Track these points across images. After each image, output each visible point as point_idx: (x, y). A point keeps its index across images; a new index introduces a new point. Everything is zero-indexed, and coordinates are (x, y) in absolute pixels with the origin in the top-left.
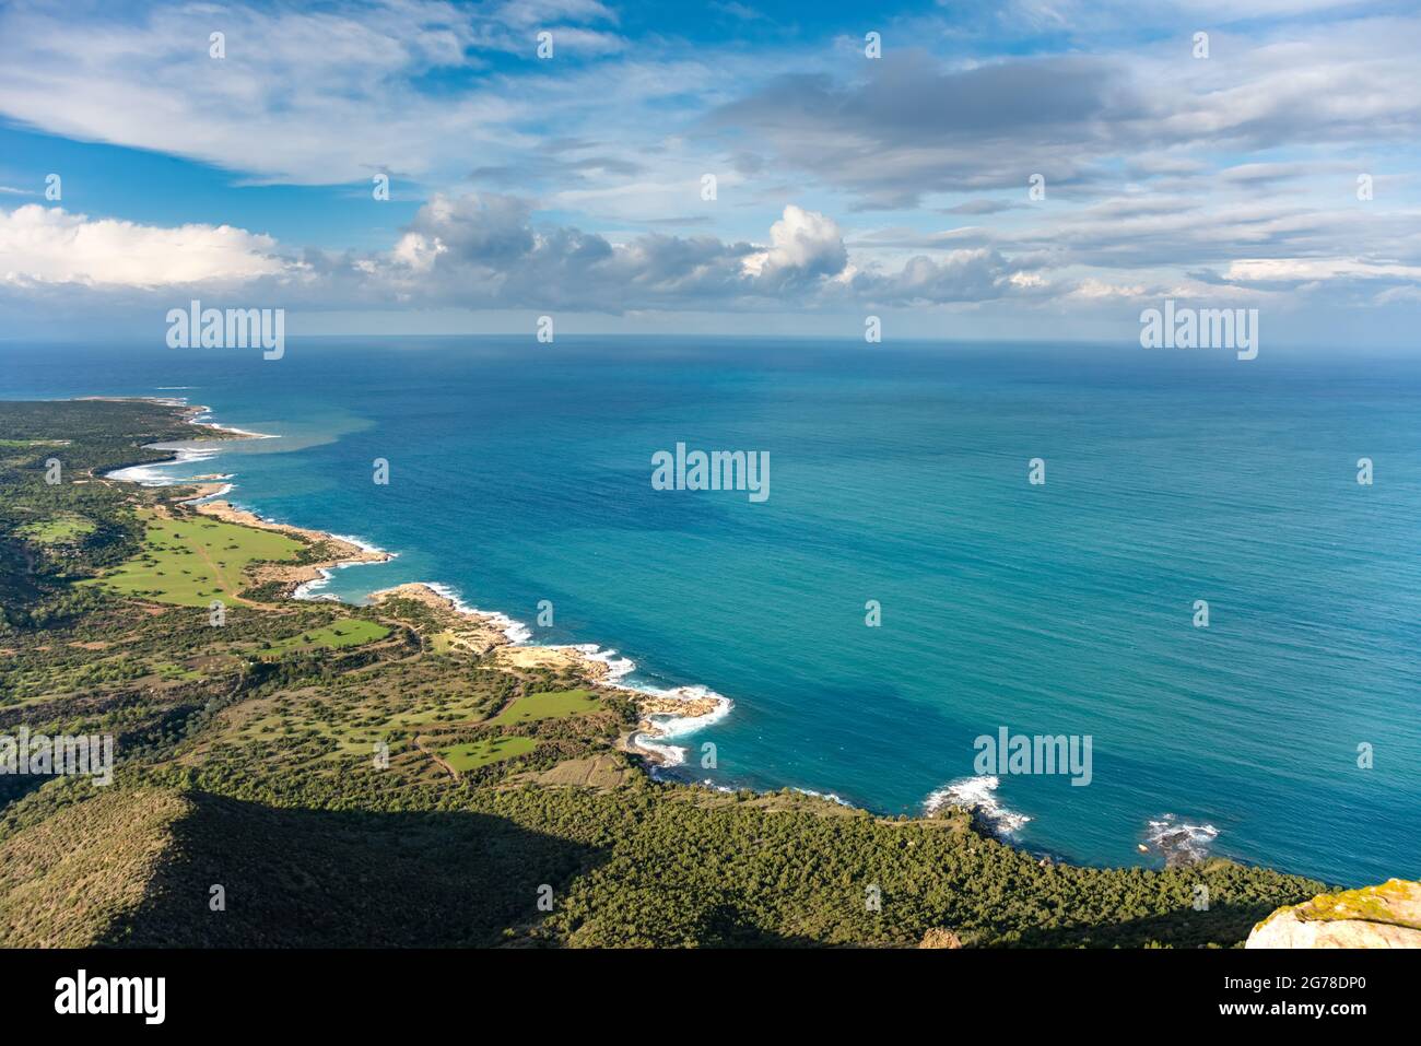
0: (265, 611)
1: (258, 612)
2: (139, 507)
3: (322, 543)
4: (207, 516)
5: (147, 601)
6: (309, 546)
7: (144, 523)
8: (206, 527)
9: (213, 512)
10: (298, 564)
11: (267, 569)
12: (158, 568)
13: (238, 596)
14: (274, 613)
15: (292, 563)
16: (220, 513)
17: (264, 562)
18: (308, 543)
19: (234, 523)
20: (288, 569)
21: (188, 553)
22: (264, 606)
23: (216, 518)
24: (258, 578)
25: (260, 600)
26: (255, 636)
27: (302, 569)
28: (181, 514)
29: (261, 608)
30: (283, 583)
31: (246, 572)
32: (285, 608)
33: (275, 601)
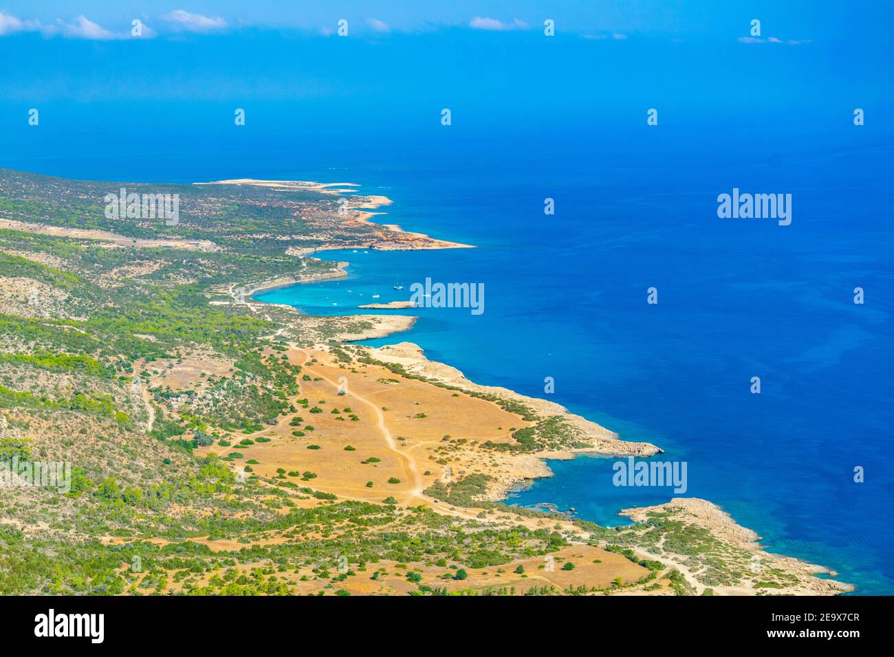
0: (458, 519)
1: (448, 520)
2: (293, 346)
3: (552, 421)
4: (386, 365)
5: (294, 486)
6: (533, 424)
7: (297, 370)
8: (382, 380)
9: (394, 360)
10: (512, 449)
11: (468, 454)
12: (311, 438)
14: (471, 524)
15: (503, 447)
16: (405, 362)
17: (463, 441)
18: (527, 418)
19: (422, 379)
20: (498, 456)
21: (354, 419)
22: (458, 512)
23: (395, 369)
24: (454, 467)
25: (453, 501)
26: (442, 556)
27: (521, 458)
28: (347, 359)
29: (455, 514)
30: (488, 478)
31: (438, 457)
32: (490, 519)
33: (476, 505)
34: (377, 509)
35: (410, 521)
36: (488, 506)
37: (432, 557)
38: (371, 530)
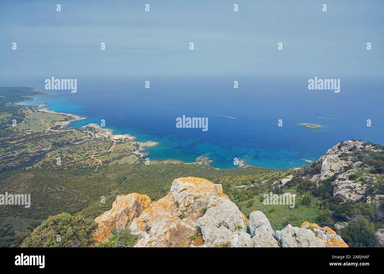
0: (56, 132)
1: (55, 132)
2: (24, 111)
3: (70, 116)
4: (42, 112)
5: (26, 131)
6: (67, 117)
7: (25, 114)
8: (41, 114)
9: (43, 111)
10: (64, 121)
11: (57, 122)
12: (29, 124)
13: (50, 129)
14: (59, 132)
15: (63, 121)
18: (67, 116)
19: (48, 113)
20: (62, 122)
21: (37, 120)
22: (56, 131)
23: (44, 112)
24: (55, 125)
25: (55, 129)
26: (54, 137)
27: (66, 122)
28: (35, 112)
29: (55, 131)
30: (61, 125)
31: (52, 123)
32: (61, 131)
33: (59, 129)
34: (42, 132)
35: (48, 133)
36: (61, 129)
37: (52, 137)
38: (41, 135)
